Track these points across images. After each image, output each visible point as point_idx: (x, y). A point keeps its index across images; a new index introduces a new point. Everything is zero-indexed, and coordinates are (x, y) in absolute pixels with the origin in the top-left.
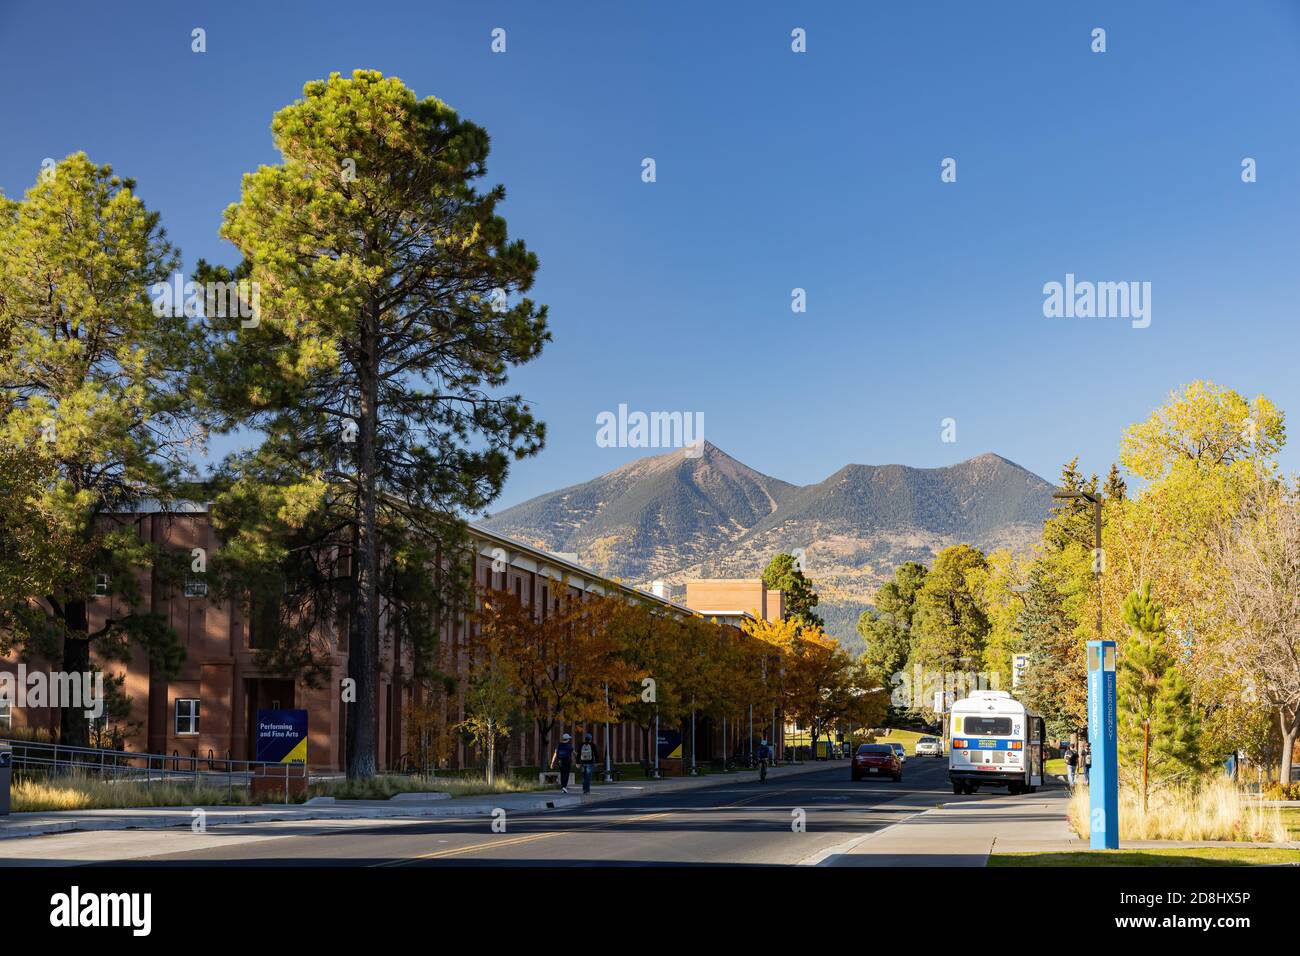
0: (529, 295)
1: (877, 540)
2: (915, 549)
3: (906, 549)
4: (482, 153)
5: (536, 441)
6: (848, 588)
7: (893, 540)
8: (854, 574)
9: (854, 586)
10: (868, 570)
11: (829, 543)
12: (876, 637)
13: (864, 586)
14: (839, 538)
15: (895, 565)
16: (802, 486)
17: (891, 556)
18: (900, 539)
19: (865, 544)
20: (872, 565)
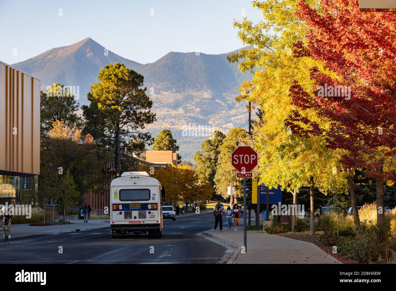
0: (150, 109)
1: (186, 94)
2: (207, 99)
3: (202, 99)
4: (142, 81)
5: (153, 142)
6: (170, 120)
7: (194, 94)
8: (174, 113)
9: (173, 120)
10: (181, 111)
11: (160, 96)
12: (202, 162)
13: (179, 119)
14: (165, 93)
15: (196, 108)
16: (144, 64)
17: (193, 103)
18: (199, 93)
19: (180, 96)
20: (183, 108)
